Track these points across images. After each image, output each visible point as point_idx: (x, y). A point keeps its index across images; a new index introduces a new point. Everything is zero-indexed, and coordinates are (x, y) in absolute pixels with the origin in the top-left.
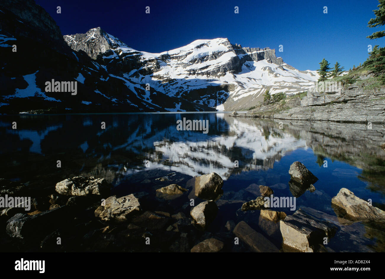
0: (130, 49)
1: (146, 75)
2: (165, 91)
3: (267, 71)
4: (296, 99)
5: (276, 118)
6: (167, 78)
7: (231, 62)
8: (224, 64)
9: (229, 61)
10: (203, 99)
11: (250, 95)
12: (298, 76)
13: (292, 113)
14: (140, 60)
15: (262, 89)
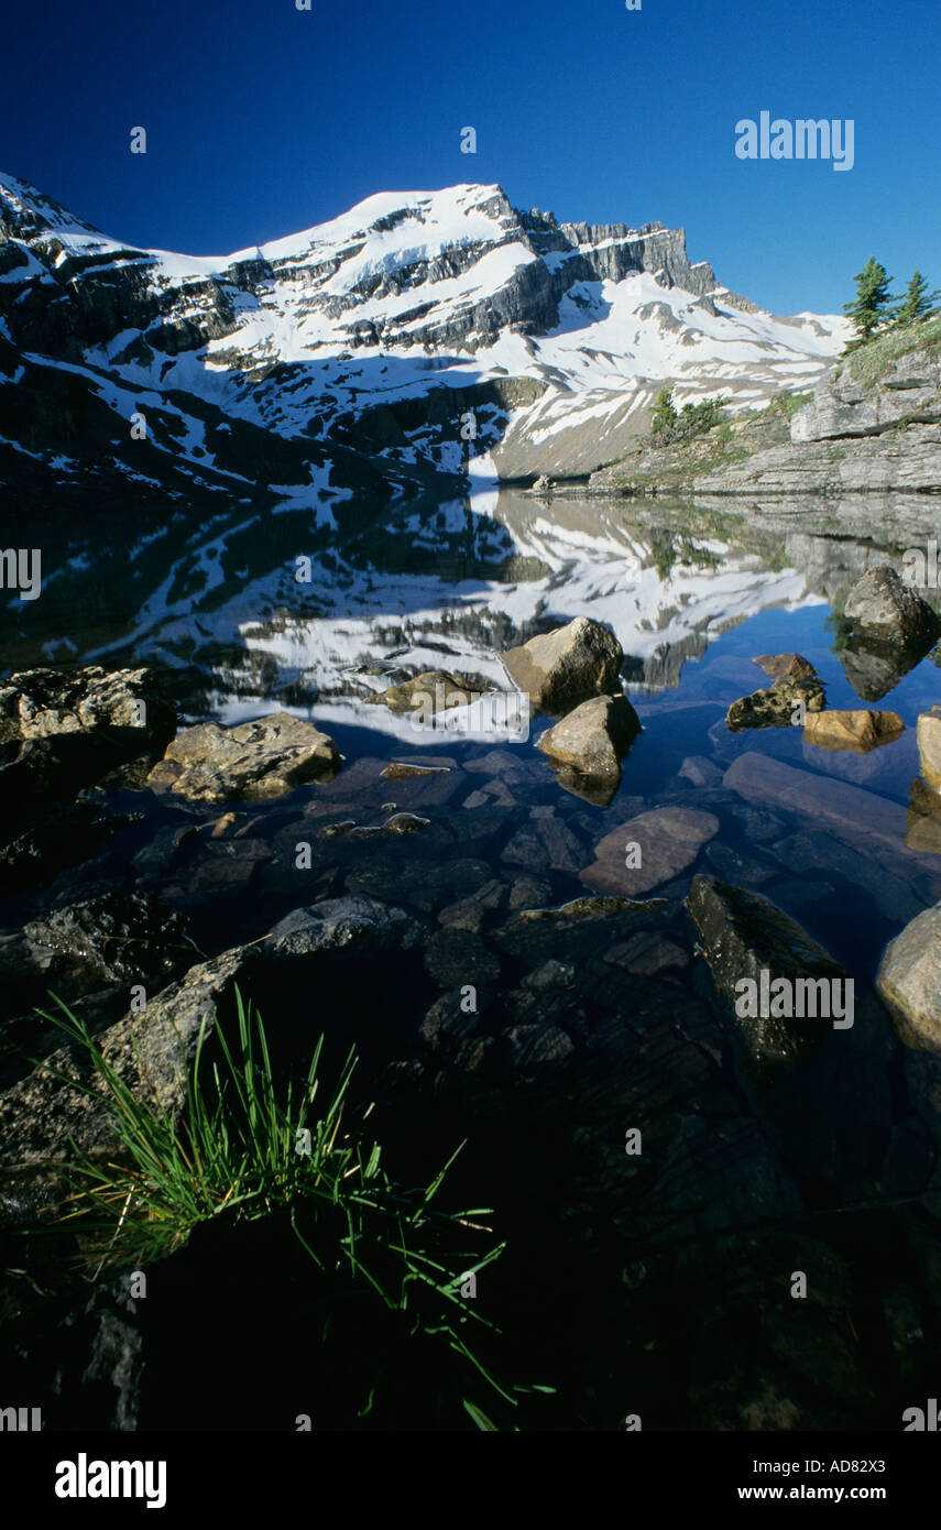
0: (97, 240)
1: (181, 354)
2: (262, 417)
3: (654, 322)
4: (770, 419)
5: (701, 493)
6: (265, 364)
7: (516, 287)
8: (490, 295)
9: (509, 281)
10: (414, 443)
11: (593, 419)
12: (769, 336)
13: (759, 469)
14: (146, 286)
15: (636, 392)
